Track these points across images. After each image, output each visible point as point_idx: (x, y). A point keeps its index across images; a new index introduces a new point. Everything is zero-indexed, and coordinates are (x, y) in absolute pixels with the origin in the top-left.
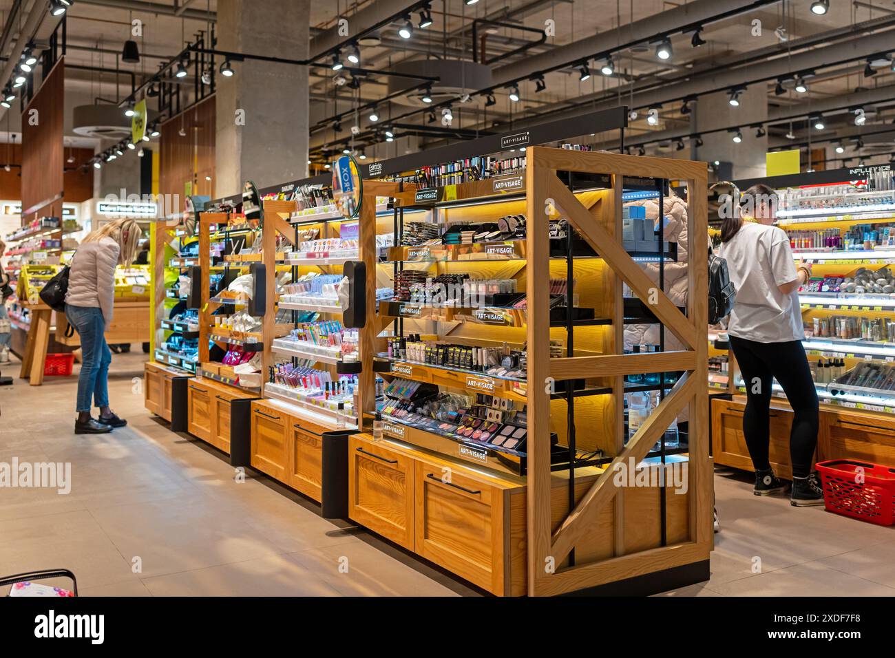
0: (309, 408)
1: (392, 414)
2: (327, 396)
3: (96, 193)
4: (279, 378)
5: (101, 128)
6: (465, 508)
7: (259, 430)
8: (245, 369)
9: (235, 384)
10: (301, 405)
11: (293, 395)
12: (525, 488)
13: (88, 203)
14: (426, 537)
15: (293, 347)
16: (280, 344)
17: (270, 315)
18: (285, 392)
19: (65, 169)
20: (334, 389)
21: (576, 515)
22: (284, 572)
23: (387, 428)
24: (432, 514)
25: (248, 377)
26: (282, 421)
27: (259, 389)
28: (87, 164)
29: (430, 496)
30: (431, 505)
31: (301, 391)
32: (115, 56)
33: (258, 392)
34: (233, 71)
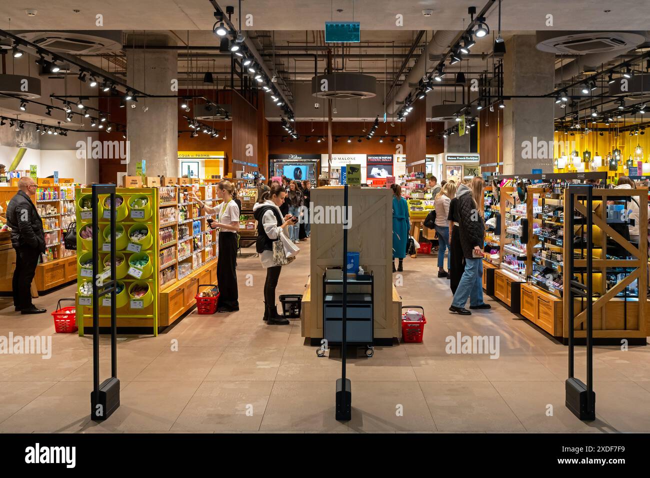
0: (513, 273)
1: (537, 277)
2: (519, 269)
3: (445, 150)
4: (505, 261)
5: (446, 117)
6: (547, 308)
7: (498, 282)
8: (495, 256)
9: (491, 262)
10: (511, 272)
11: (509, 268)
12: (563, 302)
13: (441, 155)
14: (539, 318)
15: (509, 248)
16: (506, 247)
17: (503, 235)
18: (506, 267)
19: (427, 136)
20: (522, 266)
21: (583, 313)
22: (491, 326)
23: (533, 281)
24: (540, 311)
25: (495, 260)
26: (504, 278)
27: (499, 265)
28: (439, 134)
29: (540, 305)
30: (540, 308)
31: (511, 267)
32: (454, 75)
33: (499, 267)
34: (505, 106)
